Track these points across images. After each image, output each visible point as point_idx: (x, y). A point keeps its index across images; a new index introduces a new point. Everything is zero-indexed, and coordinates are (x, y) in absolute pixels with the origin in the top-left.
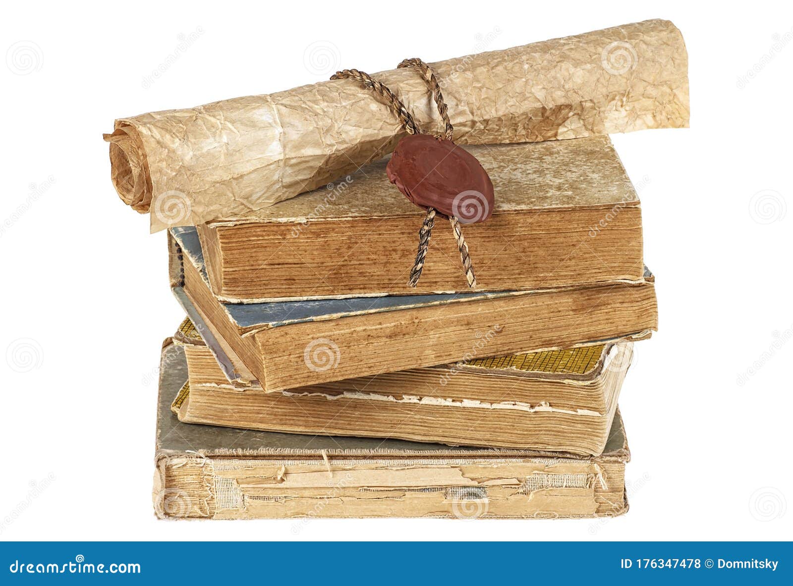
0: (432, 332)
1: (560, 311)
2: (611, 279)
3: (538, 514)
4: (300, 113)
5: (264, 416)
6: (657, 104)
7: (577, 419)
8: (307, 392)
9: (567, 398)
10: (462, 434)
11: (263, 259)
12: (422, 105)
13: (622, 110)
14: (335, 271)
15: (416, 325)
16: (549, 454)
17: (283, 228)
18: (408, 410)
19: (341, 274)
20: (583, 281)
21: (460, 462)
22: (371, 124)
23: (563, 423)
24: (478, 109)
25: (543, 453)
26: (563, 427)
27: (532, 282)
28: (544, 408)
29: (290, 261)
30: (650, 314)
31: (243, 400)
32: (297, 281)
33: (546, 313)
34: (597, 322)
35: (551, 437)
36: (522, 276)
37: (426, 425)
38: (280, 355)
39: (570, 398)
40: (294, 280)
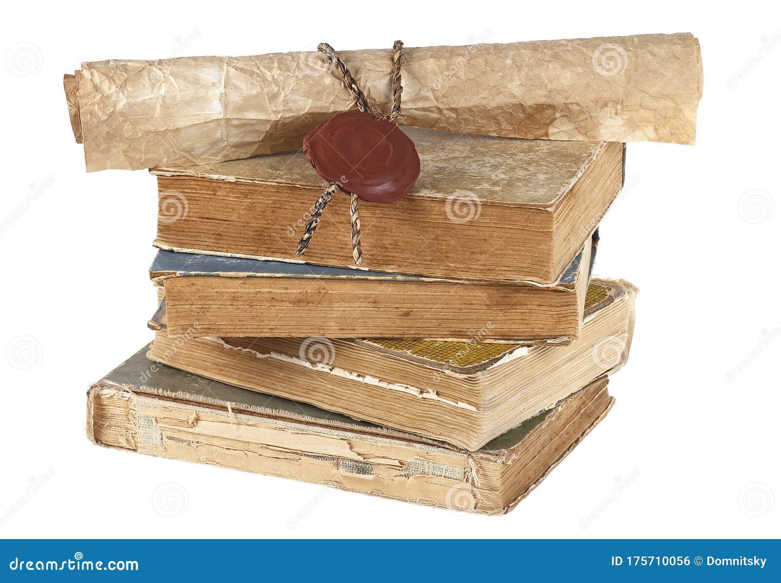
0: (337, 305)
1: (472, 304)
2: (520, 279)
3: (421, 500)
4: (248, 76)
5: (208, 364)
6: (659, 116)
7: (458, 411)
8: (242, 347)
9: (453, 389)
10: (362, 409)
11: (195, 211)
12: (381, 86)
13: (618, 117)
14: (258, 233)
15: (322, 296)
16: (430, 441)
17: (215, 184)
18: (322, 379)
19: (264, 236)
20: (491, 277)
21: (349, 435)
22: (322, 97)
23: (447, 413)
24: (444, 96)
25: (424, 440)
26: (446, 417)
27: (442, 271)
28: (432, 395)
29: (218, 217)
30: (569, 321)
31: (194, 347)
32: (224, 237)
33: (458, 304)
34: (511, 321)
35: (434, 426)
36: (434, 264)
37: (335, 395)
38: (183, 303)
39: (455, 390)
40: (221, 235)
